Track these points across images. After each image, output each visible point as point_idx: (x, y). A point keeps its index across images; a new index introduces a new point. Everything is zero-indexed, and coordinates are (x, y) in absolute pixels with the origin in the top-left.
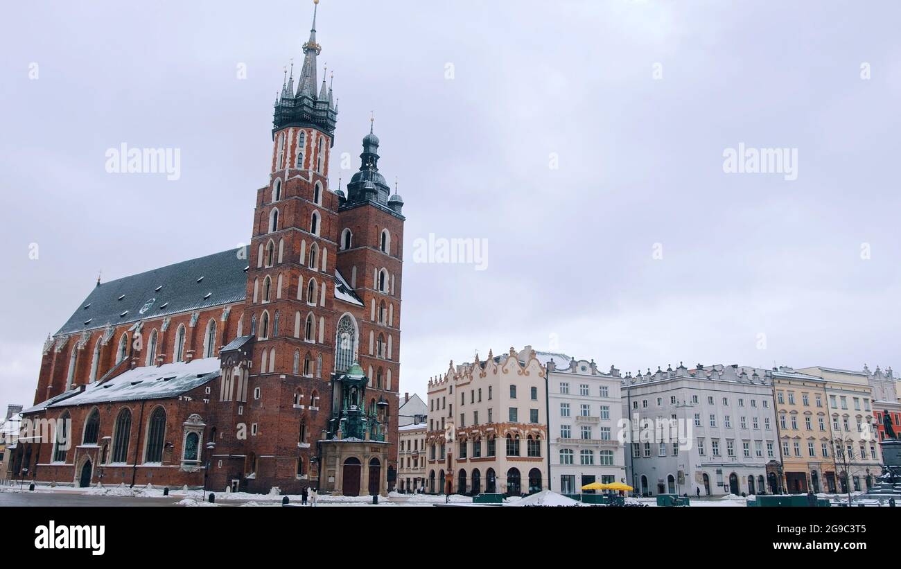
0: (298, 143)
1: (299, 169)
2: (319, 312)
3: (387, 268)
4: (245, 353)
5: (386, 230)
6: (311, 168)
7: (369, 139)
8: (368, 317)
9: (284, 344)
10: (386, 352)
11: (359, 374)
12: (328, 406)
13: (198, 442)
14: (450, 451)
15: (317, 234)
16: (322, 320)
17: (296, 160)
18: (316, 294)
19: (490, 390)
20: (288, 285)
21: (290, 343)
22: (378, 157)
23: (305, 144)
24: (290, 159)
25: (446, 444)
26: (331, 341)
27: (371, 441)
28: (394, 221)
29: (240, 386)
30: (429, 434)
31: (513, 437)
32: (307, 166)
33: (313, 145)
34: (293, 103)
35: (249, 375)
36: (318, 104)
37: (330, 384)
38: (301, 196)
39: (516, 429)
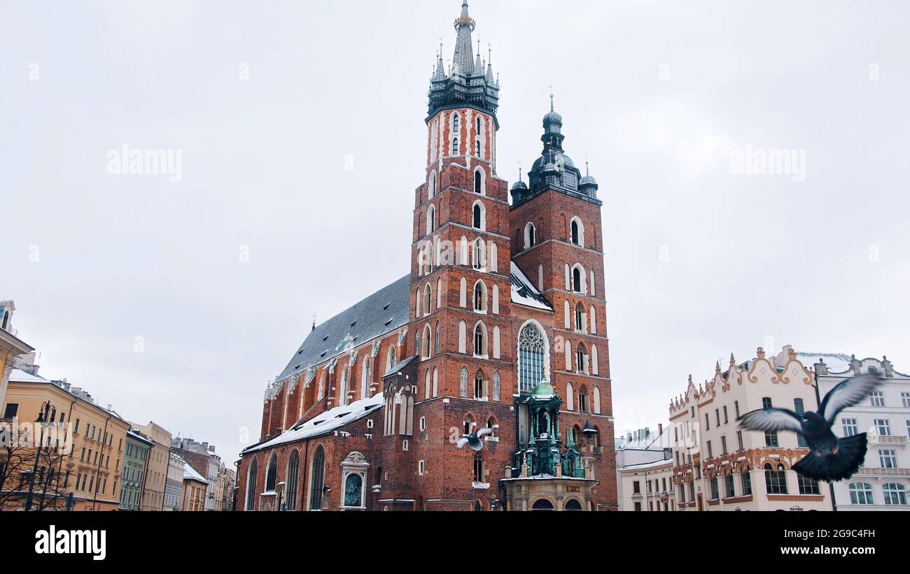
0: (451, 127)
1: (454, 156)
2: (491, 320)
3: (581, 263)
4: (407, 377)
5: (575, 218)
6: (468, 153)
7: (549, 118)
8: (561, 324)
9: (446, 361)
10: (591, 367)
11: (548, 393)
12: (513, 435)
13: (361, 485)
14: (699, 490)
15: (483, 228)
16: (496, 331)
17: (451, 146)
18: (485, 298)
19: (737, 407)
20: (446, 291)
21: (454, 359)
22: (562, 138)
23: (460, 127)
24: (443, 146)
25: (695, 482)
26: (510, 355)
27: (564, 477)
28: (586, 206)
29: (403, 417)
30: (675, 470)
31: (774, 468)
32: (463, 151)
33: (469, 126)
34: (444, 86)
35: (414, 402)
36: (471, 81)
37: (512, 408)
38: (458, 186)
39: (777, 456)
